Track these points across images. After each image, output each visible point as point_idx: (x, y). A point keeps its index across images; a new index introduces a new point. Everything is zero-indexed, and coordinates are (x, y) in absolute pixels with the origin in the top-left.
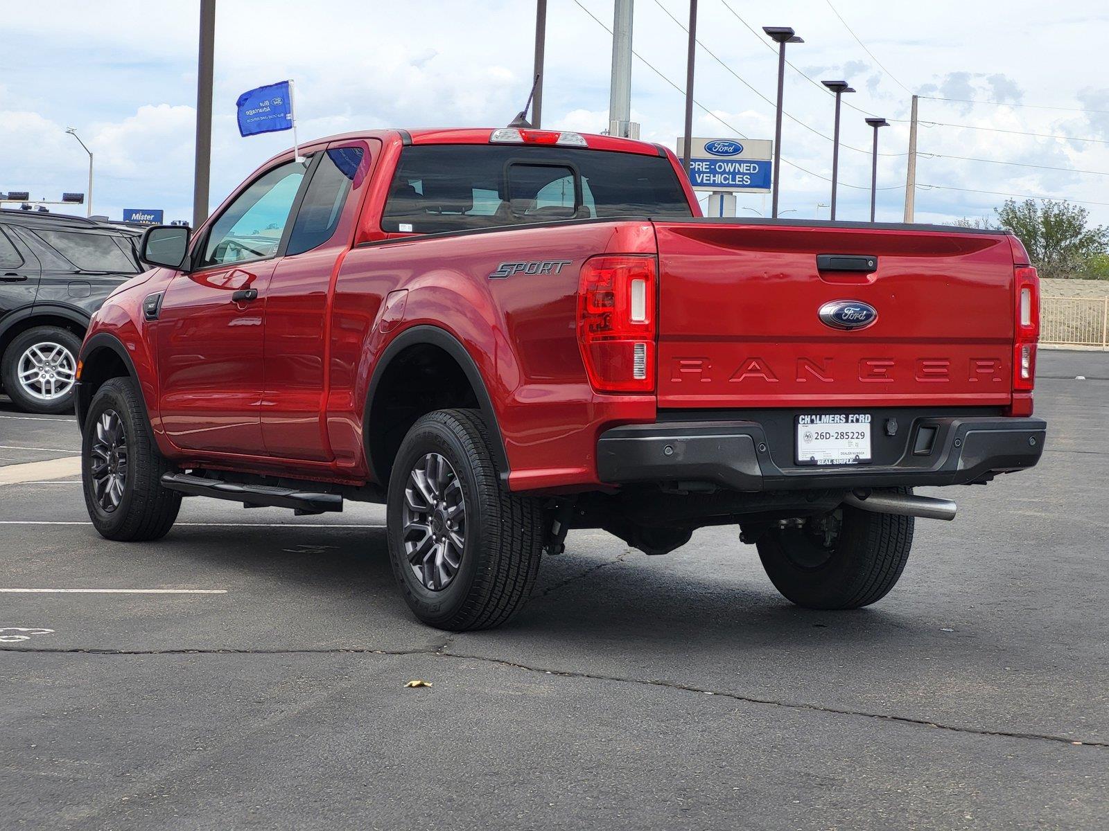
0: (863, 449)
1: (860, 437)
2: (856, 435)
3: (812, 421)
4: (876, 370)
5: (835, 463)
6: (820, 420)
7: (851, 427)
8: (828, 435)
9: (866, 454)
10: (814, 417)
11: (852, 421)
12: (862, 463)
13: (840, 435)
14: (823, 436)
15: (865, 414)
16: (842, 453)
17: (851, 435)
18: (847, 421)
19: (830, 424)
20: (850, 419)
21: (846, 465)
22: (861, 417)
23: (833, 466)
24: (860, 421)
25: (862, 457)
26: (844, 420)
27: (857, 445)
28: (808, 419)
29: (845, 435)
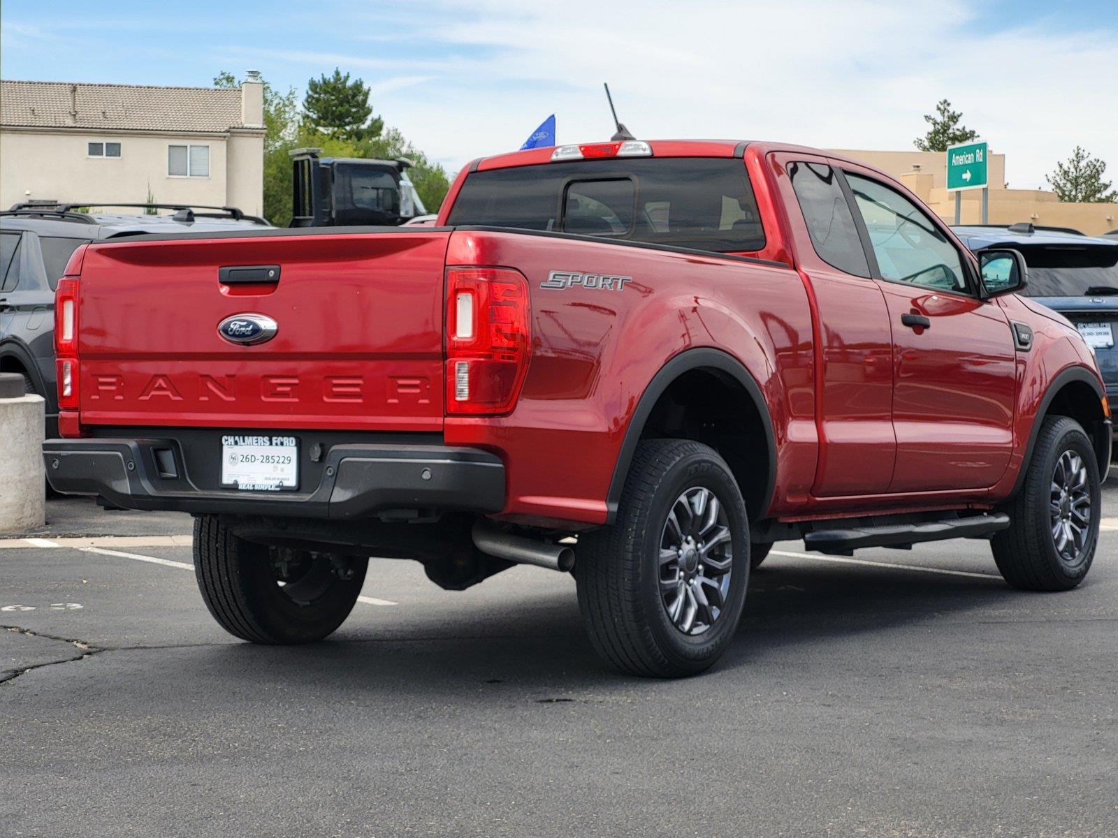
0: (288, 475)
1: (286, 461)
2: (282, 459)
3: (236, 443)
4: (279, 389)
5: (256, 488)
6: (244, 441)
7: (275, 451)
8: (253, 458)
9: (292, 482)
10: (237, 438)
11: (277, 444)
12: (284, 490)
13: (265, 459)
14: (248, 459)
15: (289, 437)
16: (266, 478)
17: (277, 459)
18: (271, 444)
19: (254, 447)
20: (274, 442)
21: (267, 492)
22: (285, 440)
23: (254, 491)
24: (285, 444)
25: (286, 484)
26: (268, 443)
27: (282, 470)
28: (231, 440)
29: (270, 459)
